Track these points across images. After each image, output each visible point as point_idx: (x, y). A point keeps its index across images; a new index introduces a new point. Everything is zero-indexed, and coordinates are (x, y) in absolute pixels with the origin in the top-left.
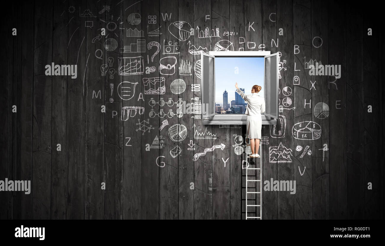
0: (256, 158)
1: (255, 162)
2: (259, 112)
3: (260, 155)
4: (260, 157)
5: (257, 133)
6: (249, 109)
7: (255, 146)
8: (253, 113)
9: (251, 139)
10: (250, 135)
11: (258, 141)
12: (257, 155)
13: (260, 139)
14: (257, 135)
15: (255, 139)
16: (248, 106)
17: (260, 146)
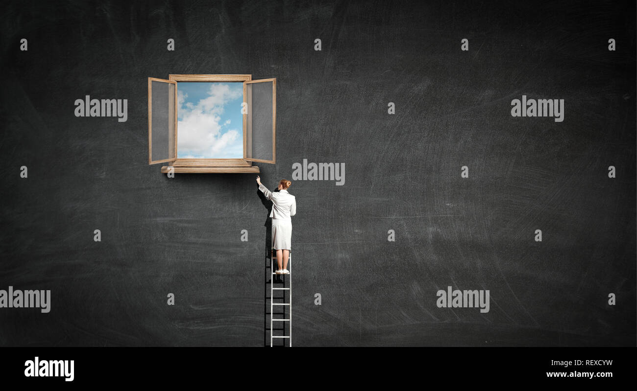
0: (284, 275)
1: (283, 280)
2: (289, 215)
3: (289, 270)
4: (289, 273)
5: (285, 242)
6: (274, 210)
7: (283, 258)
8: (281, 215)
9: (278, 250)
10: (276, 245)
11: (287, 253)
12: (285, 271)
13: (289, 250)
14: (286, 244)
15: (283, 250)
16: (274, 207)
17: (289, 259)
